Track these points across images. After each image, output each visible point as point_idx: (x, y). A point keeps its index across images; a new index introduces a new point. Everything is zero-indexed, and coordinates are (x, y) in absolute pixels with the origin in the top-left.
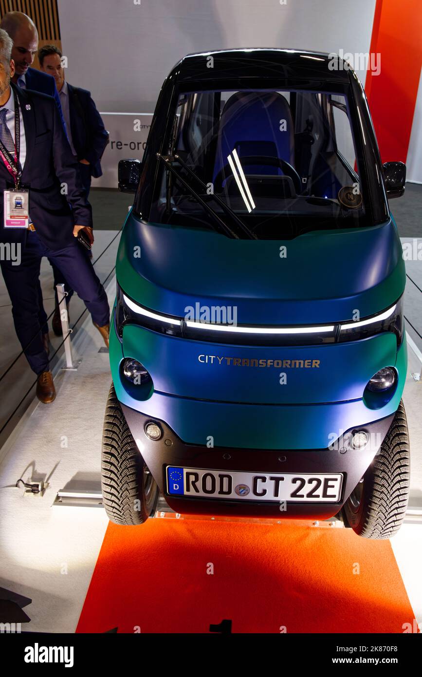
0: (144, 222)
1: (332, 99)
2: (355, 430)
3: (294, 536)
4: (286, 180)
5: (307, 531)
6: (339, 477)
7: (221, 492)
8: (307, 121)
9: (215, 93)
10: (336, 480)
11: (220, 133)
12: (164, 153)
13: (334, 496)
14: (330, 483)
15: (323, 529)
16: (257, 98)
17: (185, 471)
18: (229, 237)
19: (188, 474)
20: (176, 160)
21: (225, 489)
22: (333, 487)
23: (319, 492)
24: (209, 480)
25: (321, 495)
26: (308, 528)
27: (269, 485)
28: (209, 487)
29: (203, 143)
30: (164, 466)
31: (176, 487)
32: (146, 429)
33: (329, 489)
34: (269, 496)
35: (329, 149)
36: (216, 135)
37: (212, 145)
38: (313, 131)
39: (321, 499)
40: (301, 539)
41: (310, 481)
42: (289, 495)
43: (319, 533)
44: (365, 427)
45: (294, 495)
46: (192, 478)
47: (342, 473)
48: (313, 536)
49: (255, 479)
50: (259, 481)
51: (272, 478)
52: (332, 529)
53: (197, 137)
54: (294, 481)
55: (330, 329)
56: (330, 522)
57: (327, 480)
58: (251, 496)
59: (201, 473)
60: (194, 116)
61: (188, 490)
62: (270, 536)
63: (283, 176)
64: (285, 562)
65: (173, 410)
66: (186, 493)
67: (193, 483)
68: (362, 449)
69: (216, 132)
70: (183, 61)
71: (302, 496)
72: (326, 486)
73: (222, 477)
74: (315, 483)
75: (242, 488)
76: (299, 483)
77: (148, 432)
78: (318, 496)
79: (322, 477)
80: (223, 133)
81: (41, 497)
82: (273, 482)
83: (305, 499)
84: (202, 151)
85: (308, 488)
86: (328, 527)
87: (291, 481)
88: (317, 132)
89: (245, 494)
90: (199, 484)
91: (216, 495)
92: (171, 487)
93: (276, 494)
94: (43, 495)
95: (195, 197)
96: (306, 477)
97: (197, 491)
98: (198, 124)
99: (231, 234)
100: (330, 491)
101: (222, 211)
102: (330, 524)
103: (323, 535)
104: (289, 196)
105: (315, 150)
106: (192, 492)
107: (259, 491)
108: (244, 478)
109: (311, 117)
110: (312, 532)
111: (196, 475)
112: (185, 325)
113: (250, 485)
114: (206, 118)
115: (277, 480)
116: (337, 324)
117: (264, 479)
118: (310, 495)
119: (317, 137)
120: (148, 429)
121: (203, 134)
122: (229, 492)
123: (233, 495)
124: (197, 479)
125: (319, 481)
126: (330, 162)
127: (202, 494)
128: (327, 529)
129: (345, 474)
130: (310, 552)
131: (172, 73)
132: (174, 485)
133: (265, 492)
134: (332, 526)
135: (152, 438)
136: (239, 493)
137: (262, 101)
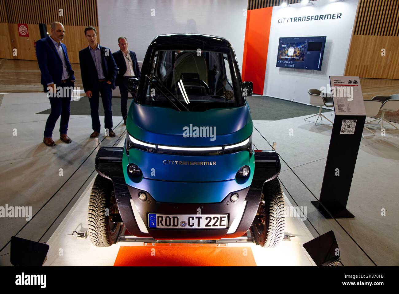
0: (139, 105)
1: (224, 56)
2: (232, 194)
3: (208, 251)
4: (202, 88)
5: (215, 249)
6: (226, 216)
7: (174, 225)
8: (214, 65)
9: (173, 51)
10: (225, 217)
11: (174, 69)
12: (149, 75)
13: (225, 225)
14: (223, 219)
15: (222, 248)
16: (191, 55)
17: (157, 215)
18: (177, 111)
19: (158, 217)
20: (154, 78)
21: (176, 224)
22: (224, 221)
23: (218, 223)
24: (168, 219)
25: (219, 225)
26: (215, 247)
27: (195, 221)
28: (168, 223)
29: (166, 74)
30: (147, 213)
31: (153, 224)
32: (139, 196)
33: (222, 222)
34: (196, 227)
35: (223, 78)
36: (172, 71)
37: (170, 75)
38: (217, 70)
39: (219, 227)
40: (211, 253)
41: (214, 218)
42: (205, 226)
43: (220, 250)
44: (237, 192)
45: (207, 225)
46: (160, 219)
47: (228, 214)
48: (217, 251)
49: (189, 218)
50: (191, 219)
51: (197, 218)
52: (226, 247)
53: (164, 71)
54: (207, 218)
55: (220, 148)
56: (225, 244)
57: (221, 218)
58: (187, 227)
59: (164, 216)
60: (162, 62)
61: (158, 225)
62: (197, 252)
63: (201, 86)
64: (204, 262)
65: (151, 186)
66: (157, 227)
67: (161, 221)
68: (236, 202)
69: (172, 69)
70: (158, 38)
71: (210, 226)
72: (221, 221)
73: (174, 218)
74: (216, 219)
75: (183, 223)
76: (209, 219)
77: (140, 197)
78: (217, 226)
79: (219, 216)
80: (175, 71)
81: (85, 239)
82: (197, 219)
83: (212, 227)
84: (166, 78)
85: (213, 222)
86: (224, 246)
87: (205, 218)
88: (218, 71)
89: (185, 226)
90: (163, 222)
91: (171, 227)
92: (150, 224)
93: (199, 225)
94: (86, 238)
95: (163, 95)
96: (212, 216)
97: (163, 225)
98: (164, 66)
99: (178, 110)
100: (223, 223)
101: (174, 100)
102: (225, 245)
103: (222, 250)
104: (204, 95)
105: (217, 77)
106: (160, 226)
107: (191, 224)
108: (184, 218)
109: (215, 64)
110: (217, 249)
111: (162, 217)
112: (157, 147)
113: (187, 221)
114: (168, 63)
115: (199, 218)
116: (223, 146)
117: (193, 218)
118: (214, 225)
119: (218, 72)
120: (140, 196)
121: (167, 70)
122: (177, 225)
123: (179, 227)
124: (162, 219)
125: (218, 218)
126: (223, 83)
127: (165, 227)
128: (224, 248)
129: (229, 214)
130: (215, 257)
131: (153, 42)
132: (152, 223)
133: (193, 224)
134: (226, 246)
135: (142, 200)
136: (182, 226)
137: (193, 55)
